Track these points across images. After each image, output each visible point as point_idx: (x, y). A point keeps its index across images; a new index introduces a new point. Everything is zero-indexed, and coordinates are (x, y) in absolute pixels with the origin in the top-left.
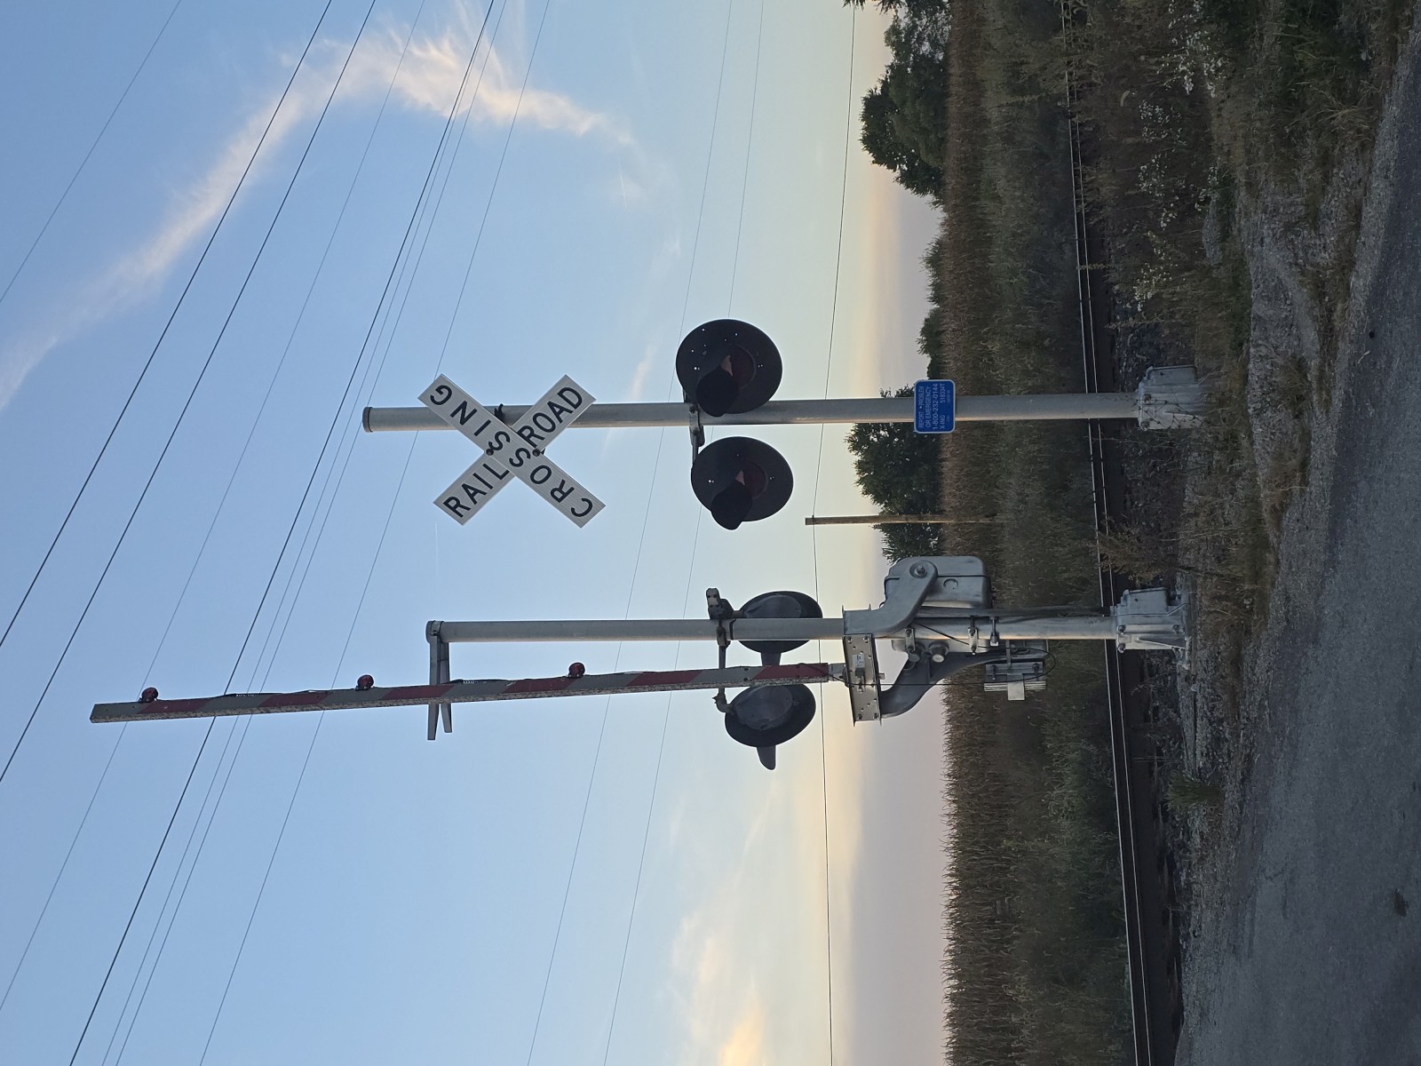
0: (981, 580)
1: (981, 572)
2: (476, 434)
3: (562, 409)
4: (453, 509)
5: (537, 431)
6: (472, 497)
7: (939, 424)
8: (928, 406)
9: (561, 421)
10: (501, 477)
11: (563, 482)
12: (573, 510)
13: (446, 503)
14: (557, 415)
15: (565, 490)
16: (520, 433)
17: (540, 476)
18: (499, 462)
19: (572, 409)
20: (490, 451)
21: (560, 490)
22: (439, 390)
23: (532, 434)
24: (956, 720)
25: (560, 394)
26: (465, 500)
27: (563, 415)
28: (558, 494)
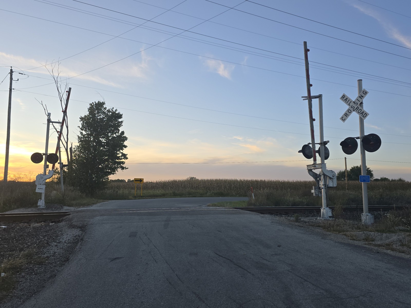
0: (332, 186)
1: (334, 186)
2: (357, 99)
3: (362, 114)
4: (343, 97)
5: (358, 110)
6: (345, 100)
7: (361, 180)
8: (365, 178)
9: (360, 114)
10: (349, 104)
11: (348, 115)
12: (343, 117)
13: (344, 95)
14: (361, 113)
15: (347, 116)
16: (358, 107)
17: (349, 111)
18: (352, 104)
19: (363, 116)
20: (354, 102)
21: (347, 115)
22: (366, 92)
23: (357, 109)
24: (310, 182)
25: (365, 113)
26: (344, 99)
27: (361, 114)
28: (346, 115)
